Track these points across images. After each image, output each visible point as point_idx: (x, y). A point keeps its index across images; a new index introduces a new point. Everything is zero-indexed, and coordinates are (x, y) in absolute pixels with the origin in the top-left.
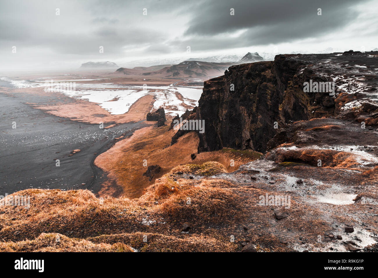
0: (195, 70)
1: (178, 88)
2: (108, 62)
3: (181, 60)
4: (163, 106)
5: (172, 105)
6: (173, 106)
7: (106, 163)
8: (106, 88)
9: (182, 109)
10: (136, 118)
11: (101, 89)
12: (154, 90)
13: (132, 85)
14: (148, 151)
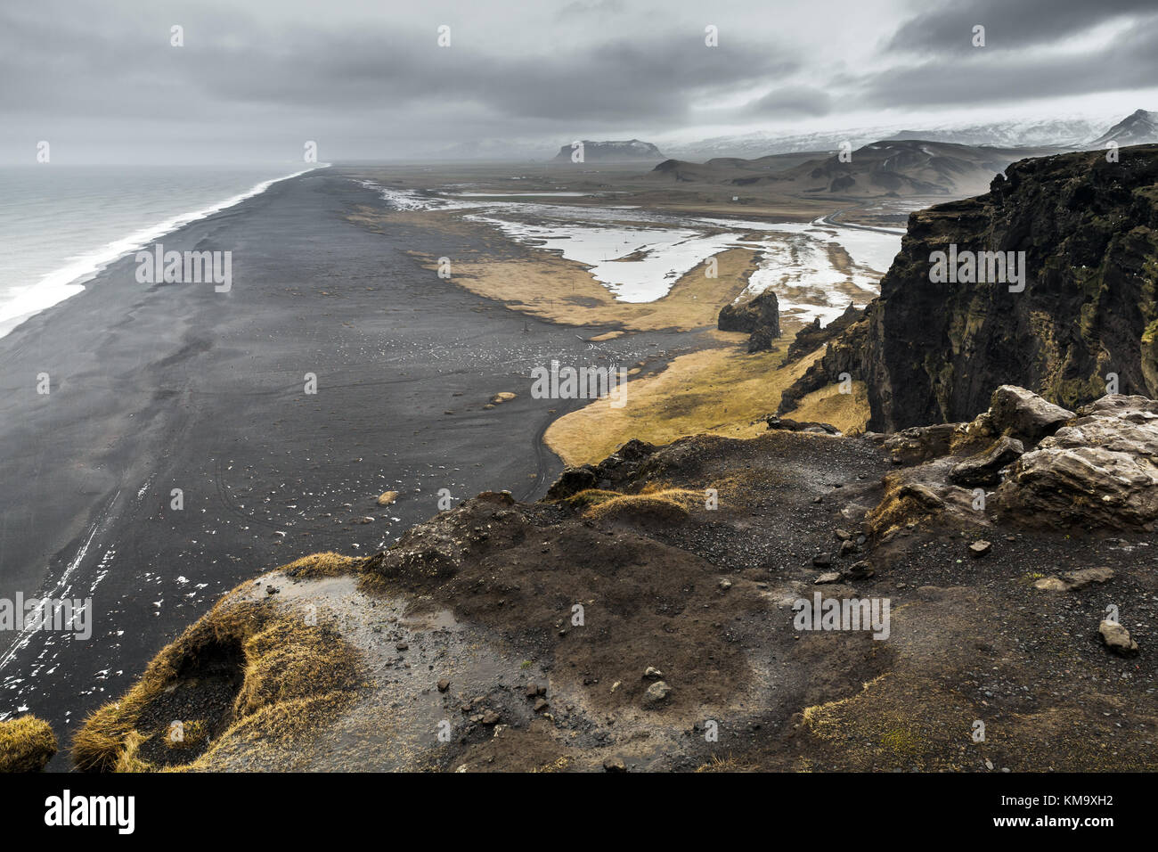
0: (910, 172)
1: (840, 231)
2: (634, 141)
3: (868, 136)
4: (778, 285)
5: (809, 286)
6: (811, 289)
7: (577, 443)
8: (615, 222)
9: (841, 302)
10: (687, 317)
11: (601, 222)
12: (759, 235)
13: (694, 216)
14: (703, 425)
